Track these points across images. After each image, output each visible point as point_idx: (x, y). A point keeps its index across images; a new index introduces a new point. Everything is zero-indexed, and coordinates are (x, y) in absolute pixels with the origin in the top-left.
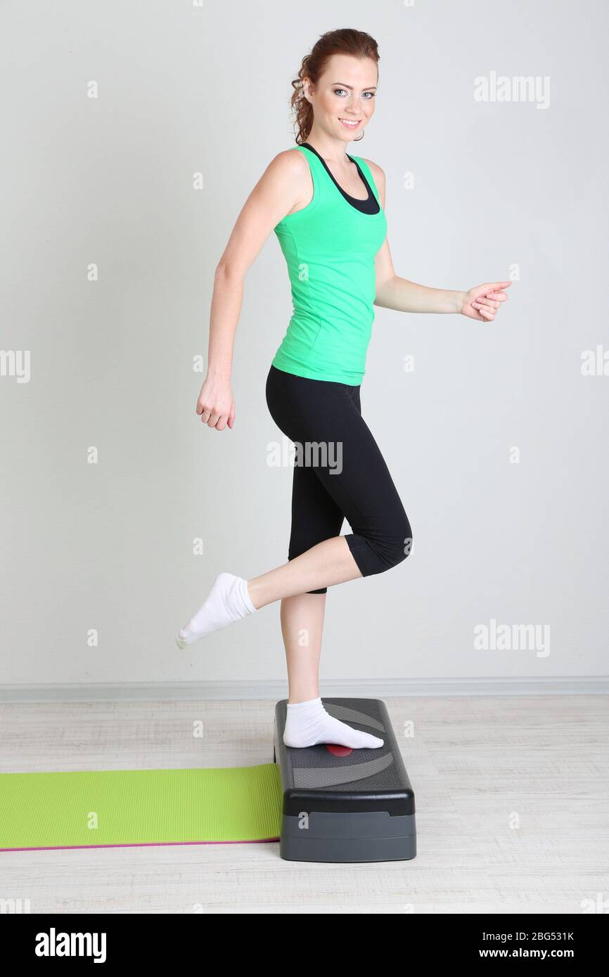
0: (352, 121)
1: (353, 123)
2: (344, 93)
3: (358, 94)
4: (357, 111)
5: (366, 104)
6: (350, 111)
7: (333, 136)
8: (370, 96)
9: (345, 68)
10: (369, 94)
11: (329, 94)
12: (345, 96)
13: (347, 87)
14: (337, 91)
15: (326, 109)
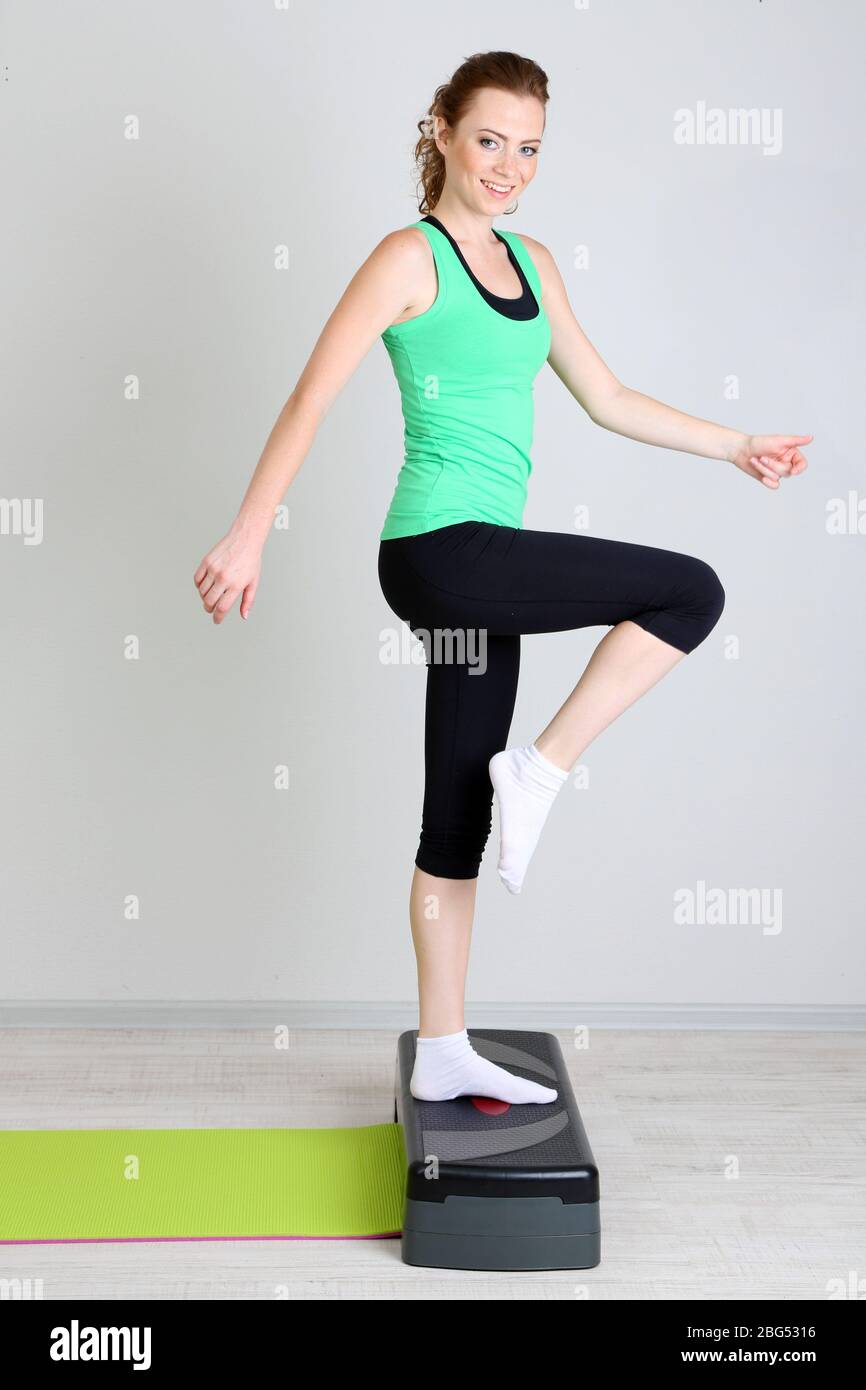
0: (502, 186)
1: (503, 190)
2: (493, 145)
3: (514, 148)
4: (511, 173)
5: (524, 164)
6: (500, 171)
7: (473, 208)
8: (530, 152)
9: (497, 108)
10: (529, 149)
11: (473, 145)
12: (495, 149)
13: (500, 136)
14: (485, 142)
15: (465, 164)
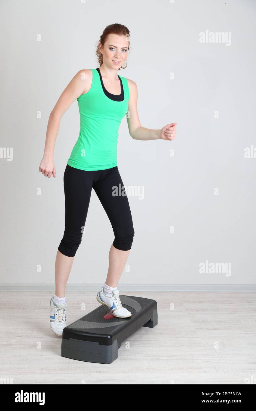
0: (117, 61)
1: (118, 62)
2: (114, 49)
3: (120, 50)
4: (119, 57)
5: (123, 55)
6: (116, 57)
7: (110, 67)
8: (125, 51)
9: (115, 39)
10: (124, 50)
11: (108, 50)
12: (114, 51)
13: (115, 47)
14: (111, 49)
15: (107, 57)
